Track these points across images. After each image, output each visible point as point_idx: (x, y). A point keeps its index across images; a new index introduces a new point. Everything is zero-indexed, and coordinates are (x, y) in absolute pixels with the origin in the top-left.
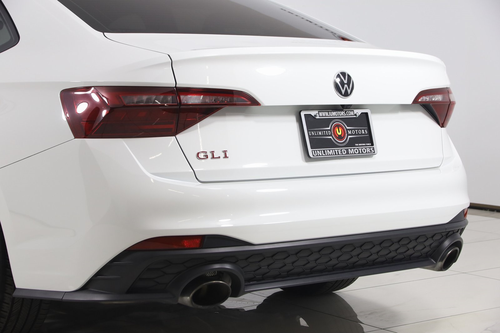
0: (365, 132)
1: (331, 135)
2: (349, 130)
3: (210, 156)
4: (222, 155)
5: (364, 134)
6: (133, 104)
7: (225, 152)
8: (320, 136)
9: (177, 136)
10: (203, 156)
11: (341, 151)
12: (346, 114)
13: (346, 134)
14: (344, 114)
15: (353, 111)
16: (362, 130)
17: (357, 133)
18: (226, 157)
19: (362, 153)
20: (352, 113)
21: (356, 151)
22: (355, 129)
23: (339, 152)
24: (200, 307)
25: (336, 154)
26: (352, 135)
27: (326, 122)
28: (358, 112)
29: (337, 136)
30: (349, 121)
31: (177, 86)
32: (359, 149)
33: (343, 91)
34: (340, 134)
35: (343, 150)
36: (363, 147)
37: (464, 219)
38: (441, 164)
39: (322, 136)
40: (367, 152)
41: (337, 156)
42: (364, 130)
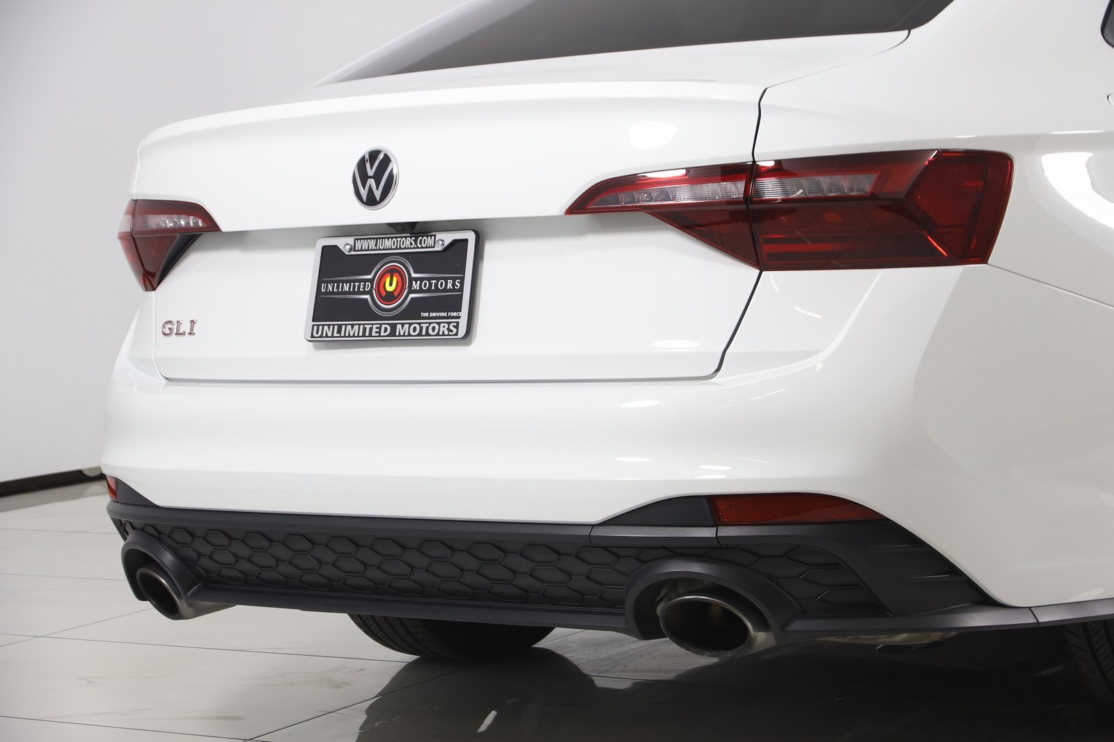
0: (453, 284)
1: (370, 293)
2: (416, 279)
3: (175, 329)
4: (188, 329)
5: (450, 290)
7: (192, 323)
8: (346, 293)
10: (168, 329)
11: (380, 328)
12: (416, 243)
13: (406, 290)
14: (411, 244)
15: (433, 237)
16: (449, 281)
17: (433, 288)
19: (428, 334)
20: (430, 241)
21: (415, 329)
22: (429, 279)
23: (374, 330)
25: (364, 335)
26: (421, 291)
27: (365, 263)
28: (447, 238)
29: (384, 294)
30: (422, 261)
32: (422, 325)
34: (389, 289)
35: (383, 326)
36: (435, 323)
37: (716, 523)
38: (718, 369)
39: (349, 293)
40: (438, 334)
41: (366, 341)
42: (454, 279)
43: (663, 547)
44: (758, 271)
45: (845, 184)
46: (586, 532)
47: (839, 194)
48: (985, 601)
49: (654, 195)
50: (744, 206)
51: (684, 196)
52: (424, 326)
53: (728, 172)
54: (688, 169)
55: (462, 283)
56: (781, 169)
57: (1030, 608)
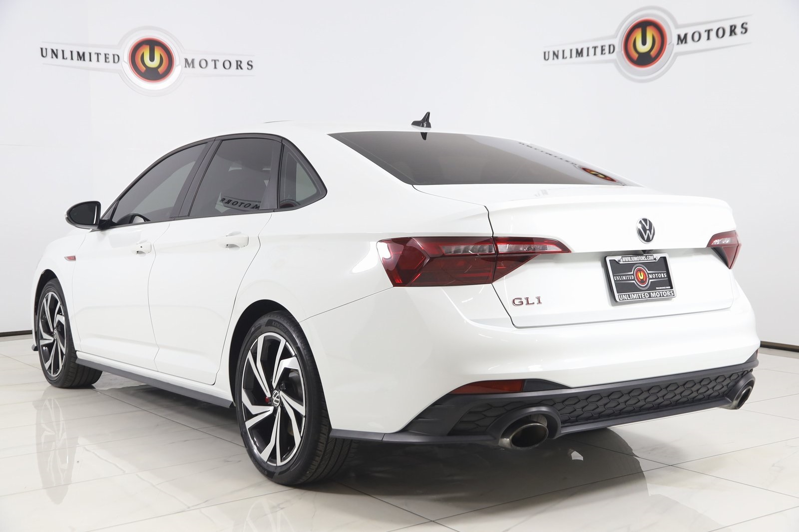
0: (664, 275)
1: (634, 280)
2: (650, 274)
3: (525, 302)
4: (536, 301)
5: (663, 278)
6: (450, 254)
7: (539, 299)
8: (625, 280)
9: (494, 283)
10: (518, 302)
12: (647, 259)
13: (648, 278)
14: (645, 259)
15: (652, 256)
17: (657, 277)
18: (539, 302)
19: (663, 296)
20: (651, 258)
21: (658, 294)
22: (655, 273)
23: (643, 296)
24: (518, 448)
25: (640, 298)
26: (653, 278)
27: (628, 267)
28: (658, 256)
29: (640, 280)
30: (650, 266)
31: (494, 236)
33: (646, 237)
34: (642, 278)
35: (646, 294)
36: (663, 290)
40: (667, 296)
41: (640, 300)
52: (661, 293)
55: (668, 275)
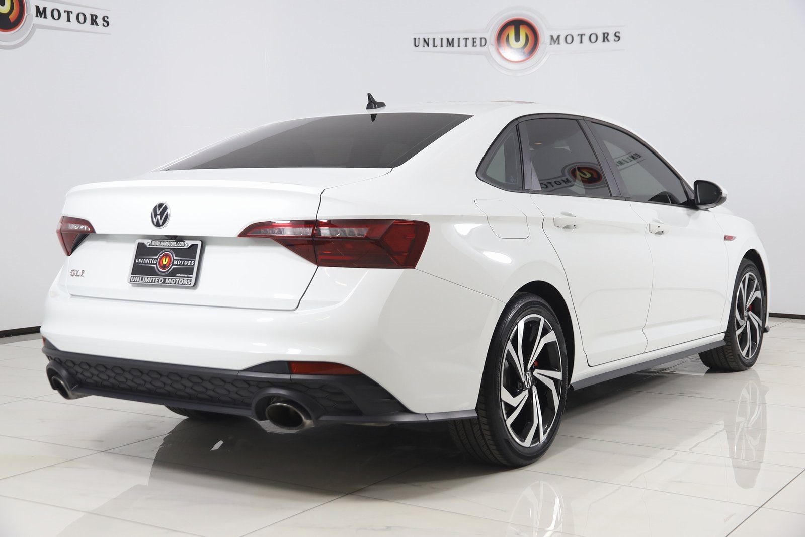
0: (191, 263)
1: (156, 264)
2: (176, 260)
5: (189, 266)
11: (159, 279)
12: (177, 244)
13: (171, 264)
14: (175, 245)
15: (184, 242)
16: (189, 261)
17: (182, 264)
19: (178, 284)
20: (182, 244)
21: (173, 281)
22: (181, 260)
23: (157, 280)
25: (152, 282)
26: (177, 265)
27: (155, 251)
28: (189, 243)
29: (162, 265)
30: (179, 252)
34: (164, 263)
35: (160, 279)
36: (181, 279)
37: (291, 373)
38: (298, 307)
39: (147, 263)
40: (182, 284)
41: (152, 285)
42: (191, 261)
43: (268, 382)
44: (317, 266)
45: (356, 232)
46: (236, 374)
47: (344, 236)
48: (406, 411)
49: (276, 231)
50: (311, 239)
51: (288, 232)
52: (177, 280)
53: (307, 223)
54: (292, 221)
55: (194, 263)
56: (330, 224)
57: (425, 414)
